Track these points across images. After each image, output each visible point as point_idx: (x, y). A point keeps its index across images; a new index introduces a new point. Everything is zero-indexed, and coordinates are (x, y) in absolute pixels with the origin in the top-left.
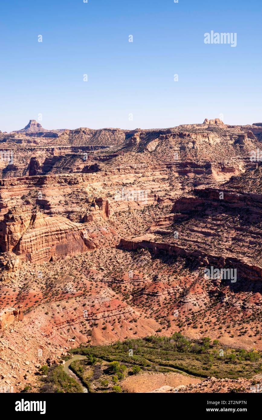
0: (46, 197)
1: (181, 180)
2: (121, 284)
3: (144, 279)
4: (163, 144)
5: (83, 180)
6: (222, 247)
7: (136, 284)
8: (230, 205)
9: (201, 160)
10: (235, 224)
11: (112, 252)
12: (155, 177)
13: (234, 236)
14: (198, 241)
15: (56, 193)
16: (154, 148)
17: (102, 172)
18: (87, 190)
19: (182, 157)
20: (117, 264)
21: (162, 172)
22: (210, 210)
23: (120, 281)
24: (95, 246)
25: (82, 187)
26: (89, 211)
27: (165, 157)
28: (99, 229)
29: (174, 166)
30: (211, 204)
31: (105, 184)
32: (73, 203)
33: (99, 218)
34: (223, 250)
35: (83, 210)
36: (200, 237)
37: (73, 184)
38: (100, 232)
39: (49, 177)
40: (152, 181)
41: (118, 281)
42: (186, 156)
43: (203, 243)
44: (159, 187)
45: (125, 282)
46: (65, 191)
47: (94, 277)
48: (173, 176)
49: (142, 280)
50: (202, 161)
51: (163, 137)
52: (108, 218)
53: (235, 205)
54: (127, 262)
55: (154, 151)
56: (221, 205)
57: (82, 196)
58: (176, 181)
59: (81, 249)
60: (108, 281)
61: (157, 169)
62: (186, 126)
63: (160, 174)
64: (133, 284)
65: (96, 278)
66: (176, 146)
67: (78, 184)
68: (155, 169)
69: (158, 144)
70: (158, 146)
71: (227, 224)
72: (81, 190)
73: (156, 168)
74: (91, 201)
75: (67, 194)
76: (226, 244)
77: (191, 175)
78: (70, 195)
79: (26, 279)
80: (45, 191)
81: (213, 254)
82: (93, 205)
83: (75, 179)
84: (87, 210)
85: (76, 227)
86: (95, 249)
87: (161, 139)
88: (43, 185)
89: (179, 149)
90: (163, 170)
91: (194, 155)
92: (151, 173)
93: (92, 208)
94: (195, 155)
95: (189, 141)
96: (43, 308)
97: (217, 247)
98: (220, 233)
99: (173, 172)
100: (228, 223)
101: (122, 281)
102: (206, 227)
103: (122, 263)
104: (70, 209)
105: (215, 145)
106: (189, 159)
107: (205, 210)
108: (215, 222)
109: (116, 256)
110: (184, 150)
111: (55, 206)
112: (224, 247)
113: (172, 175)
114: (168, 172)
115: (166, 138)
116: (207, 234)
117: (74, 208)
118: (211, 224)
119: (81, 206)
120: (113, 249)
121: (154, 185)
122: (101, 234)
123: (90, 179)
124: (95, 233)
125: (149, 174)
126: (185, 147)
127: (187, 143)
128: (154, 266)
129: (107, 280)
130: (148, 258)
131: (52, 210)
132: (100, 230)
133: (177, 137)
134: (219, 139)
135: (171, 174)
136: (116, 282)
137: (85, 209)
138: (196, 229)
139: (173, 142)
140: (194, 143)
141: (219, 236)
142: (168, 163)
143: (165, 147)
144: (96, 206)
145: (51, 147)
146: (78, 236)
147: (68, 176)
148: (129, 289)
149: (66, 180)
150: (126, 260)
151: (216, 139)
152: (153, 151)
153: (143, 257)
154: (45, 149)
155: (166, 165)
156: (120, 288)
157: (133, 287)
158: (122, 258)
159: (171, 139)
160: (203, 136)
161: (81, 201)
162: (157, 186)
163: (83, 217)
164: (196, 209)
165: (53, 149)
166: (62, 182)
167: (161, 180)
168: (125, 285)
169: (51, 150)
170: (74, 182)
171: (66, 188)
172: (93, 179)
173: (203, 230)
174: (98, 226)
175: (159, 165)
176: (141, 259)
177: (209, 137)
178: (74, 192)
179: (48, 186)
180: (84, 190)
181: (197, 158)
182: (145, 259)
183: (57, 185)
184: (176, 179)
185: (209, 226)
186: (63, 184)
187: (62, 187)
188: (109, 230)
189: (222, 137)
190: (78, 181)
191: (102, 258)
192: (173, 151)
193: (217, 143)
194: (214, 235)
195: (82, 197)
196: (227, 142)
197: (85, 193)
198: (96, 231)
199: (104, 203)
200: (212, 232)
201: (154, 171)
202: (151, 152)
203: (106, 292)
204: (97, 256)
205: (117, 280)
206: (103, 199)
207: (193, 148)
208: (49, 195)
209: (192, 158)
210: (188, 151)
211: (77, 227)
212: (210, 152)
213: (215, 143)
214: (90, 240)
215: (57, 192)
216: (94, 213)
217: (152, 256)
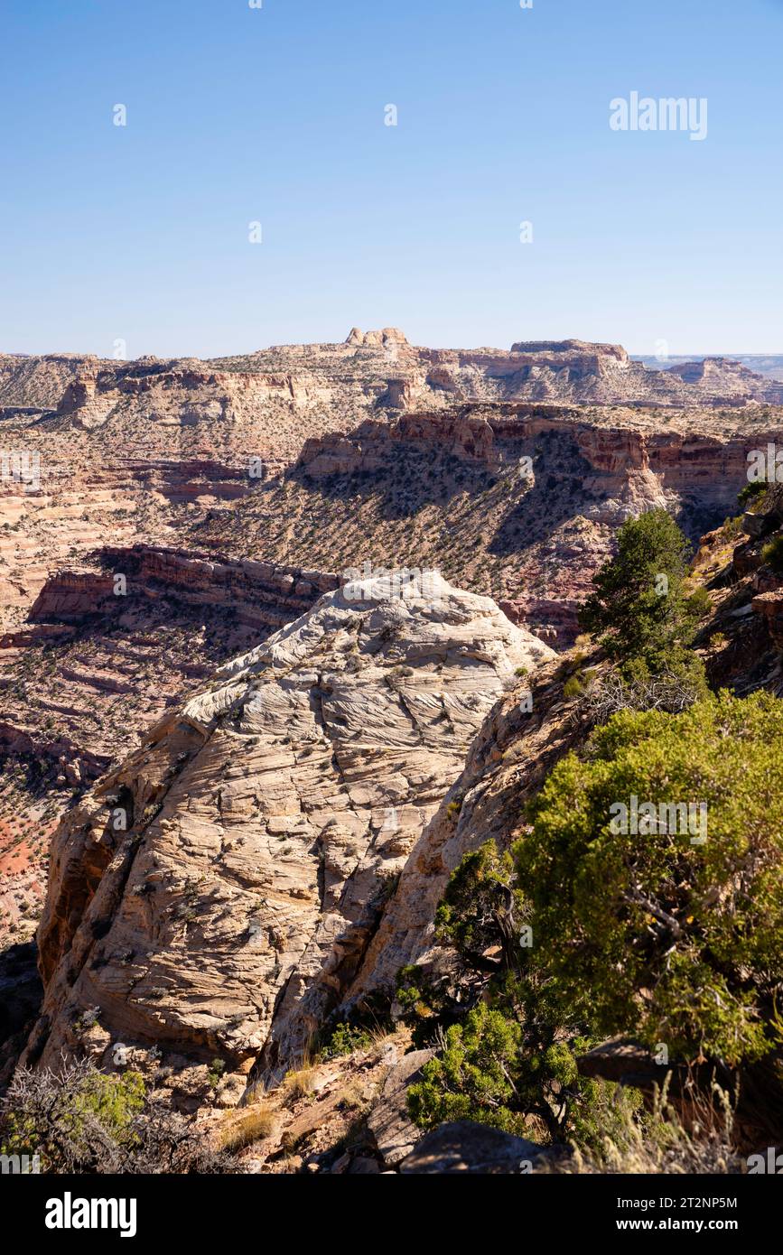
1: (173, 515)
4: (132, 407)
6: (128, 729)
8: (188, 596)
9: (238, 455)
10: (187, 654)
12: (94, 506)
13: (172, 695)
14: (75, 708)
16: (102, 418)
19: (185, 445)
21: (118, 491)
22: (134, 614)
27: (131, 444)
29: (158, 472)
30: (143, 594)
34: (128, 738)
36: (84, 697)
40: (80, 518)
42: (196, 442)
43: (88, 715)
44: (101, 537)
48: (151, 503)
50: (242, 457)
51: (133, 384)
53: (201, 598)
55: (101, 427)
56: (166, 598)
58: (159, 520)
61: (103, 482)
62: (286, 350)
63: (114, 496)
66: (172, 411)
68: (97, 482)
69: (118, 405)
70: (115, 411)
71: (165, 656)
73: (99, 480)
76: (145, 716)
77: (207, 501)
81: (97, 749)
87: (128, 392)
89: (179, 420)
90: (122, 487)
91: (220, 440)
92: (82, 495)
94: (225, 439)
95: (212, 397)
97: (115, 728)
98: (141, 685)
99: (155, 493)
100: (169, 652)
102: (110, 665)
105: (313, 410)
106: (205, 452)
107: (121, 612)
108: (136, 650)
110: (194, 424)
112: (136, 726)
113: (148, 501)
114: (139, 491)
115: (144, 388)
116: (105, 687)
118: (126, 654)
121: (85, 530)
125: (75, 497)
126: (197, 415)
127: (205, 404)
133: (176, 384)
134: (330, 390)
135: (145, 498)
138: (80, 670)
139: (161, 400)
140: (225, 402)
141: (135, 692)
142: (139, 464)
143: (135, 416)
151: (319, 392)
152: (97, 427)
155: (132, 469)
159: (157, 391)
160: (274, 383)
162: (93, 535)
164: (101, 611)
167: (112, 517)
173: (100, 674)
175: (111, 469)
177: (294, 386)
181: (230, 449)
184: (160, 513)
185: (118, 660)
189: (340, 384)
192: (160, 427)
193: (320, 405)
194: (124, 689)
196: (352, 401)
200: (121, 679)
201: (91, 489)
202: (90, 431)
207: (222, 418)
209: (212, 449)
210: (206, 428)
212: (277, 430)
213: (313, 404)
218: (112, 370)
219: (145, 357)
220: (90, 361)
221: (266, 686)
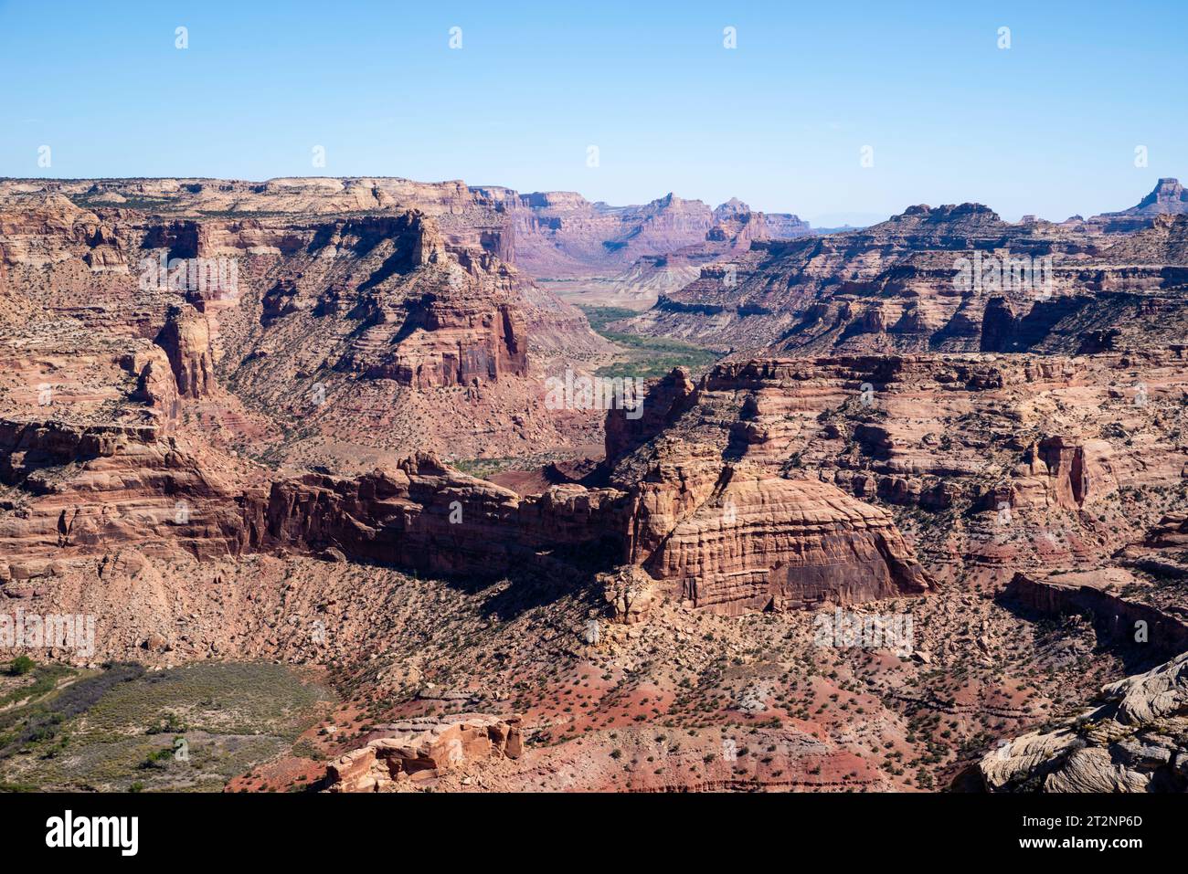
0: (888, 420)
2: (941, 714)
3: (1026, 711)
5: (1028, 376)
7: (993, 721)
11: (976, 611)
15: (922, 412)
17: (1113, 354)
18: (1025, 408)
20: (977, 652)
23: (943, 703)
24: (926, 585)
25: (1010, 397)
26: (1008, 477)
28: (1031, 535)
31: (1114, 395)
32: (967, 445)
33: (1043, 500)
35: (992, 469)
37: (984, 388)
38: (1029, 545)
39: (909, 362)
41: (938, 702)
45: (956, 709)
46: (953, 406)
47: (875, 678)
49: (1018, 713)
52: (1080, 505)
54: (1015, 649)
57: (999, 427)
59: (876, 587)
60: (909, 697)
64: (982, 721)
65: (880, 682)
67: (1000, 386)
72: (1005, 406)
74: (1027, 444)
75: (958, 415)
78: (965, 419)
79: (654, 651)
80: (891, 402)
82: (1028, 459)
83: (993, 371)
84: (1004, 473)
85: (860, 517)
86: (926, 594)
88: (889, 385)
93: (1023, 467)
96: (613, 737)
101: (949, 704)
103: (996, 648)
104: (951, 464)
109: (986, 624)
111: (907, 451)
117: (967, 463)
119: (990, 457)
120: (985, 601)
122: (1031, 552)
123: (1057, 373)
124: (1011, 546)
128: (1089, 674)
129: (909, 693)
130: (1083, 647)
131: (895, 460)
132: (1031, 540)
136: (931, 704)
137: (998, 468)
144: (1039, 463)
145: (1094, 268)
146: (868, 545)
147: (972, 362)
148: (964, 733)
149: (963, 374)
150: (1014, 641)
153: (1068, 641)
154: (1073, 274)
156: (934, 724)
157: (979, 727)
158: (1005, 635)
161: (992, 441)
163: (984, 491)
165: (1100, 275)
166: (951, 380)
168: (952, 718)
169: (1093, 275)
170: (988, 381)
171: (960, 397)
172: (1070, 375)
174: (1031, 527)
176: (1059, 645)
178: (980, 411)
179: (903, 386)
180: (1013, 409)
182: (1071, 648)
183: (933, 386)
186: (952, 385)
187: (948, 393)
188: (1068, 545)
190: (999, 380)
191: (938, 625)
195: (999, 431)
197: (1015, 417)
198: (1019, 540)
199: (1066, 457)
203: (866, 727)
204: (924, 614)
205: (935, 700)
206: (1064, 442)
208: (897, 415)
211: (865, 519)
214: (910, 563)
215: (926, 407)
216: (1024, 482)
217: (1098, 644)
221: (1088, 751)
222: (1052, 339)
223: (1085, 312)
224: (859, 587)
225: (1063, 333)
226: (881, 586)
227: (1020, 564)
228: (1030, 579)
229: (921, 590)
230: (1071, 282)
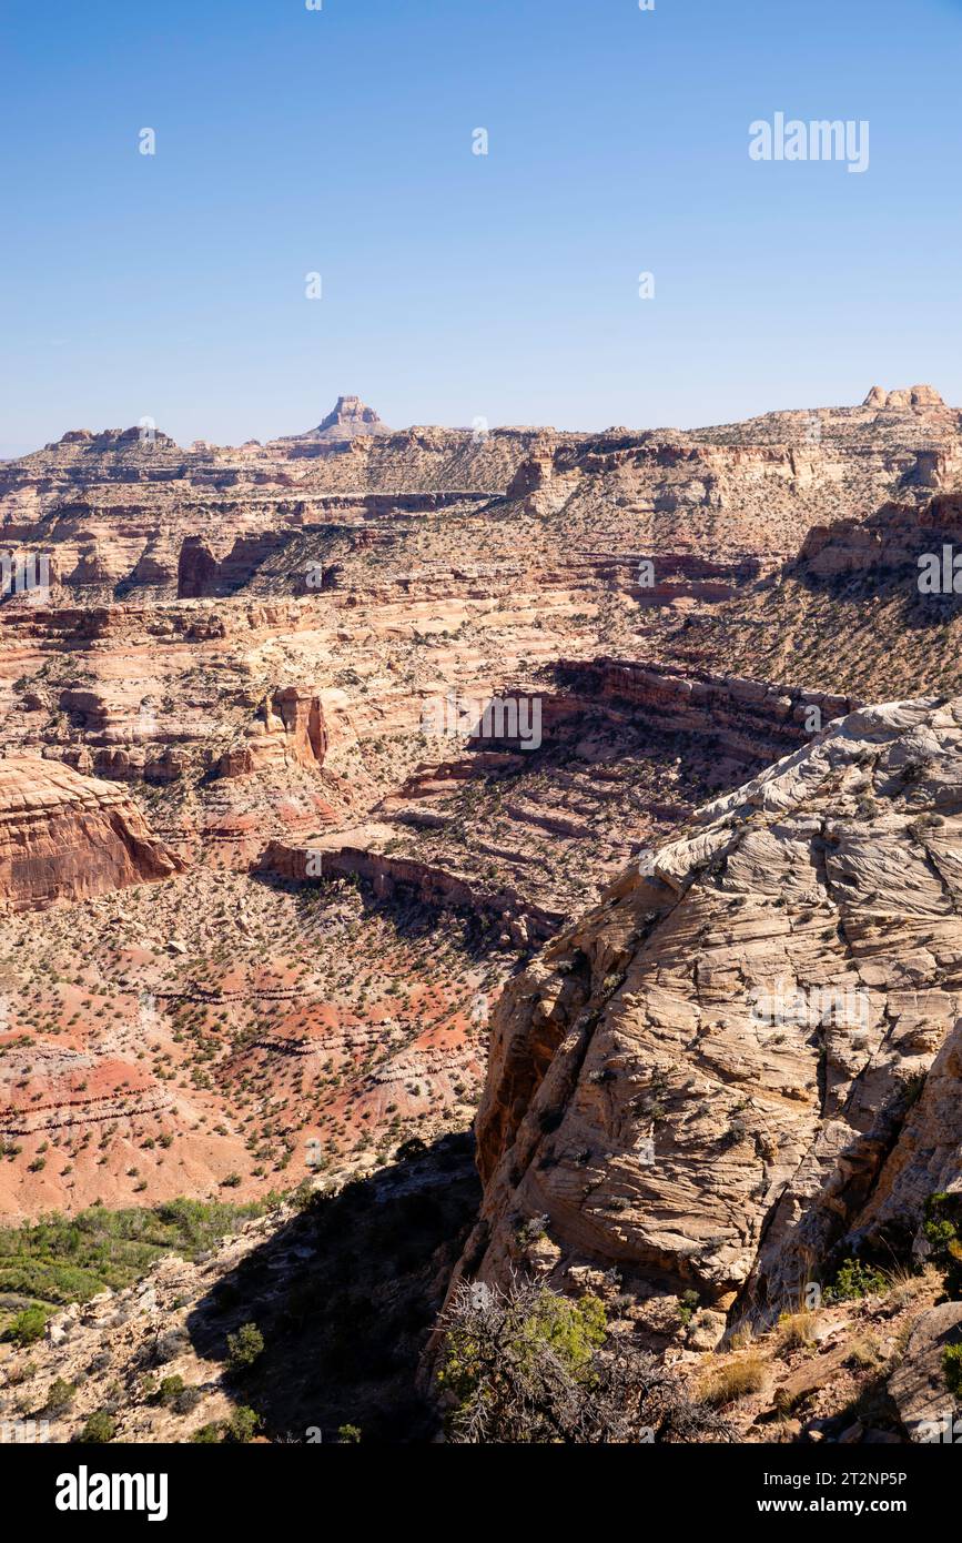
0: (98, 683)
1: (643, 622)
2: (208, 1006)
3: (299, 989)
4: (595, 490)
5: (251, 622)
6: (585, 881)
7: (265, 1006)
8: (661, 721)
9: (725, 548)
10: (658, 792)
11: (230, 889)
12: (549, 611)
13: (639, 841)
14: (522, 853)
15: (138, 671)
16: (559, 504)
17: (339, 593)
18: (252, 658)
19: (659, 536)
20: (237, 933)
21: (576, 592)
22: (594, 741)
23: (209, 994)
24: (172, 866)
25: (235, 647)
26: (242, 737)
27: (593, 535)
28: (273, 801)
29: (626, 569)
30: (605, 718)
31: (343, 638)
32: (192, 705)
33: (282, 760)
34: (585, 892)
35: (222, 730)
36: (533, 841)
37: (205, 639)
38: (272, 812)
39: (116, 613)
40: (532, 625)
41: (204, 993)
42: (672, 532)
43: (538, 863)
44: (556, 648)
45: (224, 998)
46: (172, 661)
47: (127, 978)
48: (617, 607)
49: (291, 994)
50: (729, 550)
51: (597, 462)
52: (321, 763)
53: (676, 724)
54: (278, 925)
55: (558, 515)
56: (633, 723)
57: (226, 682)
58: (626, 627)
59: (116, 874)
60: (169, 993)
61: (559, 582)
62: (787, 416)
63: (572, 599)
64: (254, 1007)
65: (134, 982)
66: (644, 495)
67: (223, 636)
68: (551, 582)
69: (579, 488)
70: (576, 495)
71: (631, 794)
72: (230, 658)
73: (555, 579)
74: (259, 699)
75: (179, 672)
76: (606, 867)
77: (685, 605)
78: (187, 675)
80: (100, 661)
81: (547, 904)
82: (261, 715)
83: (214, 619)
84: (237, 734)
85: (92, 796)
86: (173, 876)
87: (591, 471)
88: (95, 642)
89: (652, 506)
90: (582, 587)
91: (702, 529)
92: (535, 597)
93: (257, 725)
94: (709, 527)
95: (694, 476)
97: (570, 880)
98: (601, 828)
99: (621, 594)
100: (636, 789)
101: (216, 994)
102: (564, 803)
103: (257, 927)
104: (176, 728)
105: (819, 491)
106: (683, 544)
107: (579, 739)
108: (595, 786)
109: (243, 901)
110: (671, 509)
111: (125, 718)
112: (595, 878)
113: (613, 604)
114: (602, 593)
115: (611, 466)
116: (559, 830)
117: (194, 726)
118: (583, 790)
119: (219, 717)
120: (240, 876)
121: (537, 639)
122: (275, 820)
123: (282, 617)
124: (252, 816)
125: (526, 599)
126: (675, 499)
127: (685, 485)
128: (360, 941)
129: (169, 989)
130: (350, 914)
131: (111, 730)
132: (273, 806)
133: (649, 461)
134: (842, 465)
135: (610, 601)
136: (195, 997)
137: (230, 728)
138: (529, 808)
139: (631, 481)
140: (709, 482)
141: (595, 836)
142: (602, 560)
143: (600, 500)
144: (274, 720)
145: (293, 499)
146: (103, 827)
147: (188, 610)
148: (235, 1024)
149: (179, 623)
150: (275, 917)
151: (827, 468)
152: (554, 514)
153: (334, 909)
154: (271, 506)
155: (595, 565)
156: (202, 1019)
157: (251, 1015)
158: (265, 911)
159: (626, 470)
160: (771, 457)
161: (221, 697)
162: (547, 645)
163: (217, 756)
164: (554, 737)
165: (300, 506)
166: (166, 631)
167: (569, 624)
168: (220, 1010)
169: (293, 507)
170: (209, 630)
171: (179, 651)
172: (295, 619)
173: (553, 814)
174: (272, 792)
175: (570, 565)
176: (325, 915)
177: (797, 461)
178: (202, 665)
179: (111, 642)
180: (239, 660)
181: (715, 540)
182: (337, 916)
183: (147, 640)
184: (628, 620)
185: (574, 797)
186: (168, 637)
187: (164, 647)
188: (312, 807)
189: (855, 457)
190: (221, 628)
191: (190, 909)
192: (629, 515)
193: (828, 484)
194: (581, 833)
195: (227, 686)
196: (870, 479)
197: (242, 669)
198: (260, 807)
199: (303, 709)
200: (577, 820)
201: (545, 590)
202: (545, 520)
203: (128, 1032)
204: (173, 899)
205: (199, 992)
206: (300, 694)
207: (706, 501)
208: (108, 677)
209: (692, 540)
210: (685, 514)
211: (97, 797)
212: (773, 516)
213: (819, 483)
214: (152, 843)
215: (141, 665)
216: (260, 742)
217: (366, 907)
218: (572, 445)
219: (613, 429)
220: (546, 434)
221: (755, 834)
222: (260, 580)
223: (293, 549)
224: (96, 877)
225: (270, 573)
226: (121, 872)
227: (264, 834)
228: (286, 846)
229: (166, 872)
230: (269, 515)
